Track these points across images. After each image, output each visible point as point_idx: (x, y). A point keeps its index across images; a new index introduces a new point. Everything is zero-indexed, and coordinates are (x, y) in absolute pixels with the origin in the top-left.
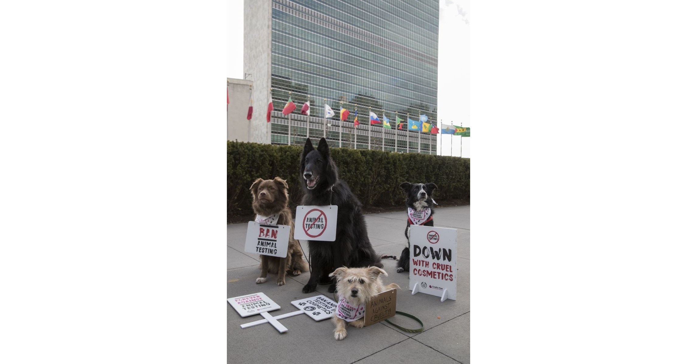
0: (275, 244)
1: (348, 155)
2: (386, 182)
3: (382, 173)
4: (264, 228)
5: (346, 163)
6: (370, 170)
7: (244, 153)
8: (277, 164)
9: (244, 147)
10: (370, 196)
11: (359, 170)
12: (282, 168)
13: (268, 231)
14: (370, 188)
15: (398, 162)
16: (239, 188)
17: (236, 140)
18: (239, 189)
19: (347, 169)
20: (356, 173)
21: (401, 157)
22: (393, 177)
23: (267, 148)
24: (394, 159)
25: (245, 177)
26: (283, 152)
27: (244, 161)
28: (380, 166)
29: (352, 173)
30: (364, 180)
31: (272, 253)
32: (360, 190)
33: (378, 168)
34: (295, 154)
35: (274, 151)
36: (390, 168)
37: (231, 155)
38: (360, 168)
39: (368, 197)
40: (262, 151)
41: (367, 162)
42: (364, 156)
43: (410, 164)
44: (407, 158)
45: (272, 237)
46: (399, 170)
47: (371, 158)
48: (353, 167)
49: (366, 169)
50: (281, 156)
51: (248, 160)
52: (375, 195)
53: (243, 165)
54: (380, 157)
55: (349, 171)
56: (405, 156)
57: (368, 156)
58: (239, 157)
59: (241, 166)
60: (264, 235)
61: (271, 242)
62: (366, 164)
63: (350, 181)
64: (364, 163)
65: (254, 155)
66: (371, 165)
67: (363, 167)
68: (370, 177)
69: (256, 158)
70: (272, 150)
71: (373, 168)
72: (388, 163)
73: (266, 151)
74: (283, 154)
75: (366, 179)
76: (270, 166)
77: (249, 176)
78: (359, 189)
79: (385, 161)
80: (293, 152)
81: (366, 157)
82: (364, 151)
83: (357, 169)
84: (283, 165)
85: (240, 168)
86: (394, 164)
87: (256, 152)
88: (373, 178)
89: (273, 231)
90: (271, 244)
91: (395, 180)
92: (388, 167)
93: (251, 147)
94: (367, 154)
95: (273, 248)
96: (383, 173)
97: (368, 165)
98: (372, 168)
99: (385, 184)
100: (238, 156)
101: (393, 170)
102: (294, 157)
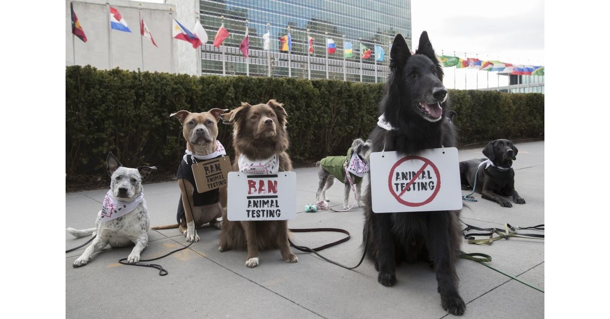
0: (276, 201)
1: (295, 86)
2: (348, 122)
3: (342, 110)
4: (254, 179)
5: (293, 97)
6: (326, 106)
7: (149, 87)
8: (197, 101)
9: (149, 79)
10: (328, 141)
11: (311, 107)
12: (205, 107)
13: (262, 183)
14: (327, 131)
15: (363, 95)
16: (146, 135)
17: (139, 69)
18: (145, 137)
19: (294, 106)
20: (307, 111)
21: (368, 88)
22: (357, 115)
23: (183, 79)
24: (357, 91)
25: (153, 120)
26: (205, 85)
27: (150, 98)
28: (339, 101)
29: (302, 111)
30: (319, 120)
31: (273, 216)
32: (314, 134)
33: (337, 104)
34: (222, 87)
35: (192, 83)
36: (353, 104)
37: (132, 90)
38: (313, 105)
39: (325, 142)
40: (176, 83)
41: (322, 96)
42: (318, 87)
43: (379, 98)
44: (375, 90)
45: (269, 191)
46: (365, 105)
47: (327, 91)
48: (303, 102)
49: (320, 105)
50: (202, 90)
51: (156, 97)
52: (334, 140)
53: (148, 103)
54: (339, 89)
55: (298, 109)
56: (372, 87)
57: (323, 87)
58: (144, 93)
59: (147, 105)
60: (256, 190)
61: (270, 200)
62: (321, 99)
63: (300, 122)
64: (318, 97)
65: (164, 90)
66: (327, 100)
67: (317, 103)
68: (326, 116)
69: (167, 92)
70: (190, 81)
71: (330, 104)
72: (350, 97)
73: (182, 83)
74: (205, 88)
75: (321, 119)
76: (188, 104)
77: (159, 118)
78: (312, 132)
79: (345, 95)
80: (218, 85)
81: (320, 90)
82: (317, 82)
83: (308, 106)
84: (206, 102)
85: (146, 107)
86: (359, 97)
87: (167, 85)
88: (331, 117)
89: (270, 182)
90: (270, 203)
91: (360, 120)
92: (350, 103)
93: (160, 79)
94: (321, 85)
95: (274, 208)
96: (344, 110)
97: (323, 100)
98: (328, 104)
99: (348, 125)
100: (142, 91)
101: (357, 106)
102: (221, 90)
